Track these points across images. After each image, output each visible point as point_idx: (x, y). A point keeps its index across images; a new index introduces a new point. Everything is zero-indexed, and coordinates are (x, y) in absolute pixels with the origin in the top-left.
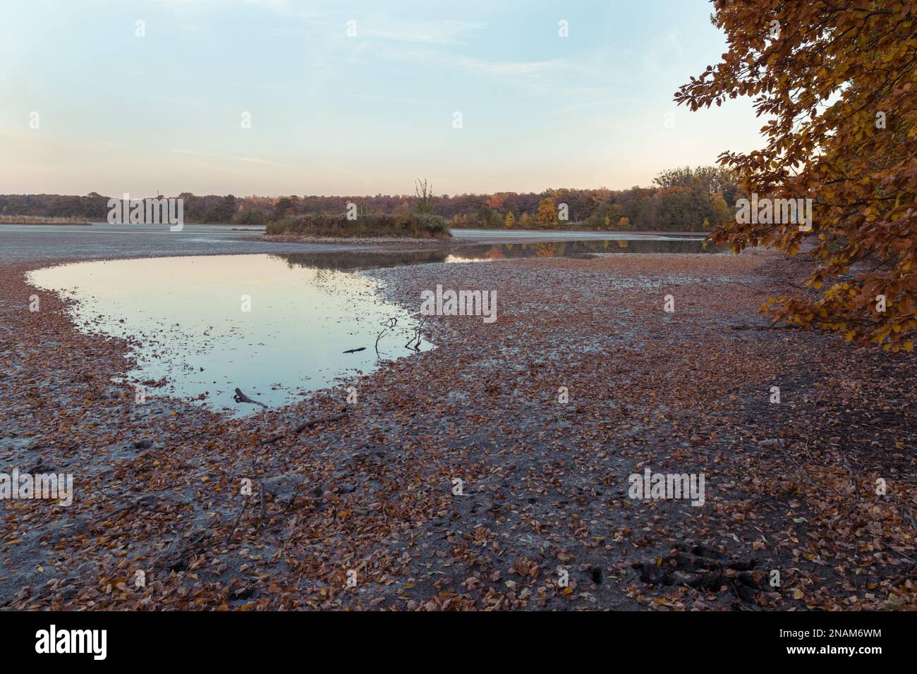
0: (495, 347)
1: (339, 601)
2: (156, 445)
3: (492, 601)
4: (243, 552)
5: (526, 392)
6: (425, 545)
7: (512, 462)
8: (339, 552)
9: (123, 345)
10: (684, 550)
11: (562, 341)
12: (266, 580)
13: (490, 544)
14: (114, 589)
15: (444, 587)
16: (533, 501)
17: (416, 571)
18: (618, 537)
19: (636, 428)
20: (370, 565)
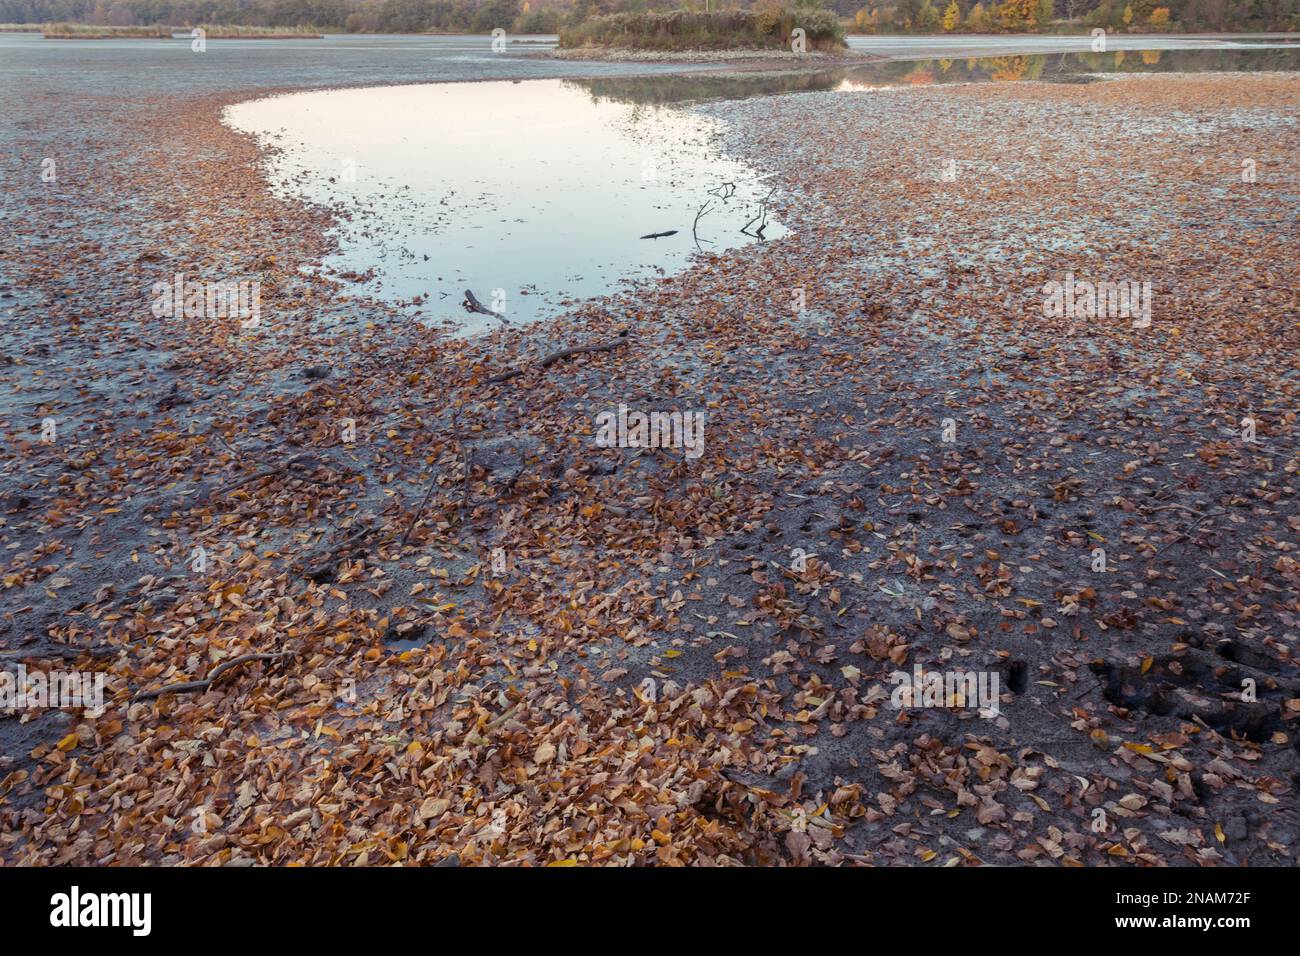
0: (893, 236)
1: (554, 665)
2: (336, 373)
3: (813, 701)
4: (423, 561)
5: (934, 318)
6: (712, 582)
7: (888, 443)
8: (570, 576)
9: (326, 216)
10: (1200, 645)
11: (1014, 229)
12: (447, 614)
13: (825, 592)
14: (225, 601)
15: (731, 662)
16: (915, 518)
17: (688, 627)
18: (1070, 606)
19: (1133, 395)
20: (616, 606)
